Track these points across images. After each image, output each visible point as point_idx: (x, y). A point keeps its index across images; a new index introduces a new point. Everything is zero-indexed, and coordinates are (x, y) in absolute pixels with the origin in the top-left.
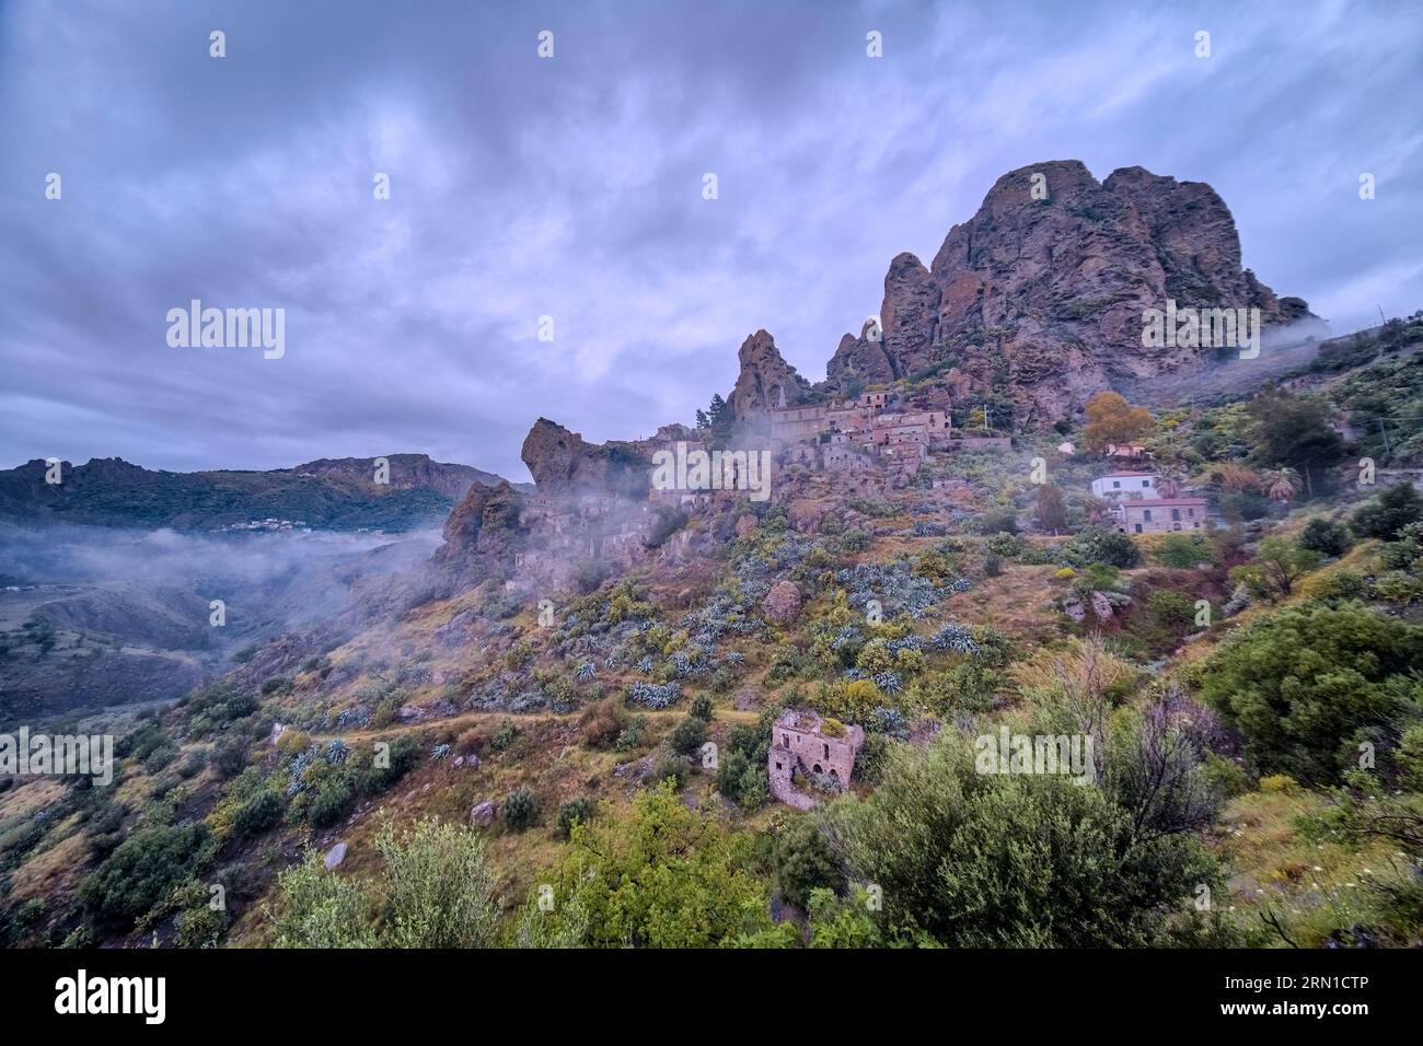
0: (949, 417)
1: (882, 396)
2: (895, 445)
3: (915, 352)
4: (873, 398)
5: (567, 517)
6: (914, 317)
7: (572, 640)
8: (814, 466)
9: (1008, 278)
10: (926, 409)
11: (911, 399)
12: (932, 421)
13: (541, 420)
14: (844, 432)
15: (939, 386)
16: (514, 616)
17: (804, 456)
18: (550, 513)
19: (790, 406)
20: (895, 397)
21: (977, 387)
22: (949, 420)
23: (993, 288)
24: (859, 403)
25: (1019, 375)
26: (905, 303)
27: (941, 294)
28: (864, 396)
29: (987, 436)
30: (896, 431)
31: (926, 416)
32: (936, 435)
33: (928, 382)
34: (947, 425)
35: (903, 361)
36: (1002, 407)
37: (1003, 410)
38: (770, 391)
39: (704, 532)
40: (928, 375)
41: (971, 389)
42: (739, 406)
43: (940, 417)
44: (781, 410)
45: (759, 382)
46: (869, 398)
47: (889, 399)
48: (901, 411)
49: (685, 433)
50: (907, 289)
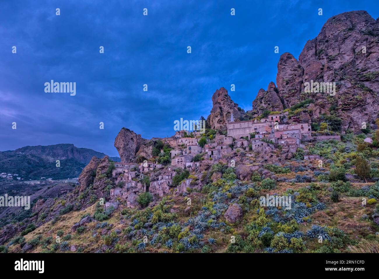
0: (310, 126)
1: (278, 116)
2: (285, 139)
3: (293, 96)
4: (274, 117)
5: (134, 173)
6: (291, 81)
7: (135, 231)
8: (247, 149)
9: (335, 63)
10: (299, 122)
11: (292, 118)
12: (302, 128)
13: (123, 128)
14: (261, 133)
15: (305, 112)
16: (109, 219)
17: (242, 144)
18: (126, 171)
19: (236, 121)
20: (284, 117)
21: (323, 112)
22: (310, 127)
23: (328, 68)
24: (268, 120)
25: (342, 106)
26: (287, 74)
27: (304, 70)
28: (270, 117)
29: (329, 135)
30: (285, 133)
31: (299, 126)
32: (304, 134)
33: (299, 110)
34: (309, 130)
35: (288, 101)
36: (335, 121)
37: (336, 123)
38: (226, 115)
39: (197, 180)
40: (300, 107)
41: (320, 113)
42: (212, 121)
43: (306, 126)
44: (232, 123)
45: (221, 111)
46: (272, 117)
47: (281, 118)
48: (287, 123)
49: (188, 134)
50: (288, 68)
